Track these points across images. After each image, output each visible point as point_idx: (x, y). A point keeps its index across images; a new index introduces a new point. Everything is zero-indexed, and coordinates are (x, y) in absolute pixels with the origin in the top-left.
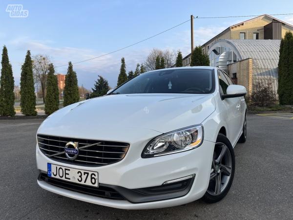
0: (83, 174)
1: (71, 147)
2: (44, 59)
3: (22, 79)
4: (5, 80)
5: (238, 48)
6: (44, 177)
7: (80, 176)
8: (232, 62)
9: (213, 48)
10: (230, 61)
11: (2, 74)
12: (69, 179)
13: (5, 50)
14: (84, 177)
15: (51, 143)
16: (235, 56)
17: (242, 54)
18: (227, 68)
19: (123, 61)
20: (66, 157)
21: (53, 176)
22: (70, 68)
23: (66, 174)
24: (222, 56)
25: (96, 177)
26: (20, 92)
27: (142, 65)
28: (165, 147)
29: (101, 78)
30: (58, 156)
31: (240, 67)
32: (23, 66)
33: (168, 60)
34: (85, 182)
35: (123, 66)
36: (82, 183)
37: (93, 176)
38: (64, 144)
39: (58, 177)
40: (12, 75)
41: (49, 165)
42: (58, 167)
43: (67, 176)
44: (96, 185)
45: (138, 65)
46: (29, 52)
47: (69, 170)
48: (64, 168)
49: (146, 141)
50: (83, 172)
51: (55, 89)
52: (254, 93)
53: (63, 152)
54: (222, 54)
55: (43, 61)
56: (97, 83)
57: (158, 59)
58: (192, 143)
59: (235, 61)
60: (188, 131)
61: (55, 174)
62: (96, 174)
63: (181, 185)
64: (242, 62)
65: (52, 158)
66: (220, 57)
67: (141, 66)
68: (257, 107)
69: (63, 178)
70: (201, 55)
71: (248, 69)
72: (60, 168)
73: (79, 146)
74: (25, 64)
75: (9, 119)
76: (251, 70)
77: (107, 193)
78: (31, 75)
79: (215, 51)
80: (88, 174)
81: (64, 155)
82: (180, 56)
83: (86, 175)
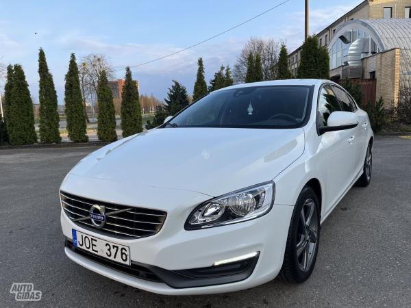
0: (112, 247)
1: (96, 211)
2: (99, 60)
3: (67, 94)
4: (46, 95)
5: (379, 33)
6: (70, 244)
7: (109, 250)
8: (370, 54)
9: (339, 34)
10: (367, 53)
11: (41, 88)
12: (97, 252)
13: (42, 55)
14: (113, 251)
15: (75, 203)
16: (374, 45)
17: (384, 42)
18: (360, 64)
19: (200, 62)
20: (91, 223)
21: (79, 246)
22: (129, 75)
23: (93, 245)
24: (353, 46)
25: (127, 253)
26: (66, 111)
27: (228, 67)
28: (220, 214)
29: (177, 84)
30: (84, 221)
31: (381, 62)
32: (67, 76)
33: (272, 54)
34: (115, 257)
35: (201, 70)
36: (112, 258)
37: (124, 251)
38: (89, 207)
39: (84, 247)
40: (53, 88)
41: (74, 231)
42: (84, 236)
43: (94, 248)
44: (128, 263)
45: (223, 68)
46: (73, 56)
47: (96, 240)
48: (90, 238)
49: (190, 208)
50: (111, 245)
51: (109, 106)
52: (400, 104)
53: (89, 217)
54: (354, 43)
55: (97, 63)
56: (171, 91)
57: (250, 58)
58: (257, 208)
59: (374, 53)
60: (251, 192)
61: (81, 243)
62: (127, 249)
63: (239, 266)
64: (385, 55)
65: (77, 223)
66: (350, 48)
67: (226, 68)
68: (402, 125)
69: (90, 250)
70: (316, 49)
71: (393, 65)
72: (86, 237)
73: (107, 211)
74: (69, 73)
75: (54, 146)
76: (398, 67)
77: (141, 273)
78: (78, 88)
79: (342, 38)
80: (117, 247)
81: (89, 221)
82: (284, 51)
83: (116, 248)
